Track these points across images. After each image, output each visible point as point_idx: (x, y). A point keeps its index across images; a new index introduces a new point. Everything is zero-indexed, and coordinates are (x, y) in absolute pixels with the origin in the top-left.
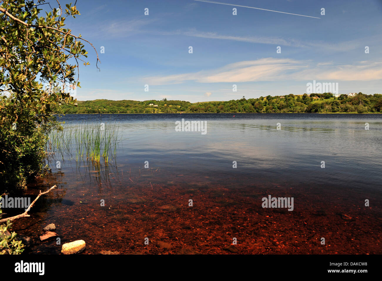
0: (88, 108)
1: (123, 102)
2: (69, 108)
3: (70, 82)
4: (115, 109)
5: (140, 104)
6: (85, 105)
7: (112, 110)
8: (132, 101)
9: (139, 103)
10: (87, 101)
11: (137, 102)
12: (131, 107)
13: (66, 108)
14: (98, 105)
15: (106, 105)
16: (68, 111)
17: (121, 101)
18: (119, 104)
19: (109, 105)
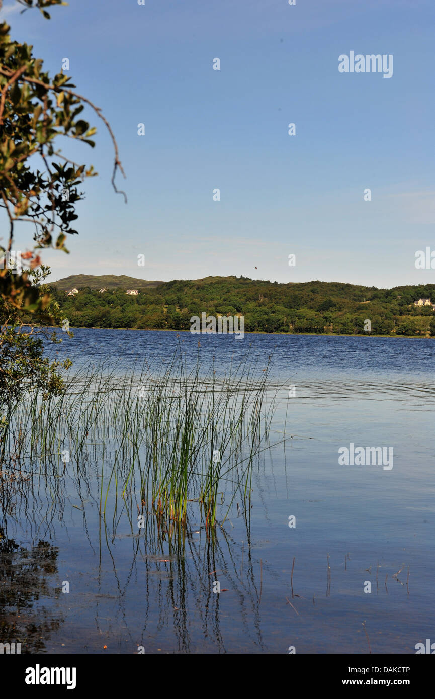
0: (177, 310)
1: (311, 288)
2: (107, 308)
3: (65, 226)
4: (280, 317)
5: (375, 301)
6: (167, 297)
7: (267, 320)
8: (348, 285)
9: (375, 294)
10: (175, 282)
11: (367, 289)
12: (340, 309)
13: (95, 306)
14: (212, 299)
15: (243, 300)
16: (101, 318)
17: (301, 284)
18: (296, 297)
19: (256, 300)
